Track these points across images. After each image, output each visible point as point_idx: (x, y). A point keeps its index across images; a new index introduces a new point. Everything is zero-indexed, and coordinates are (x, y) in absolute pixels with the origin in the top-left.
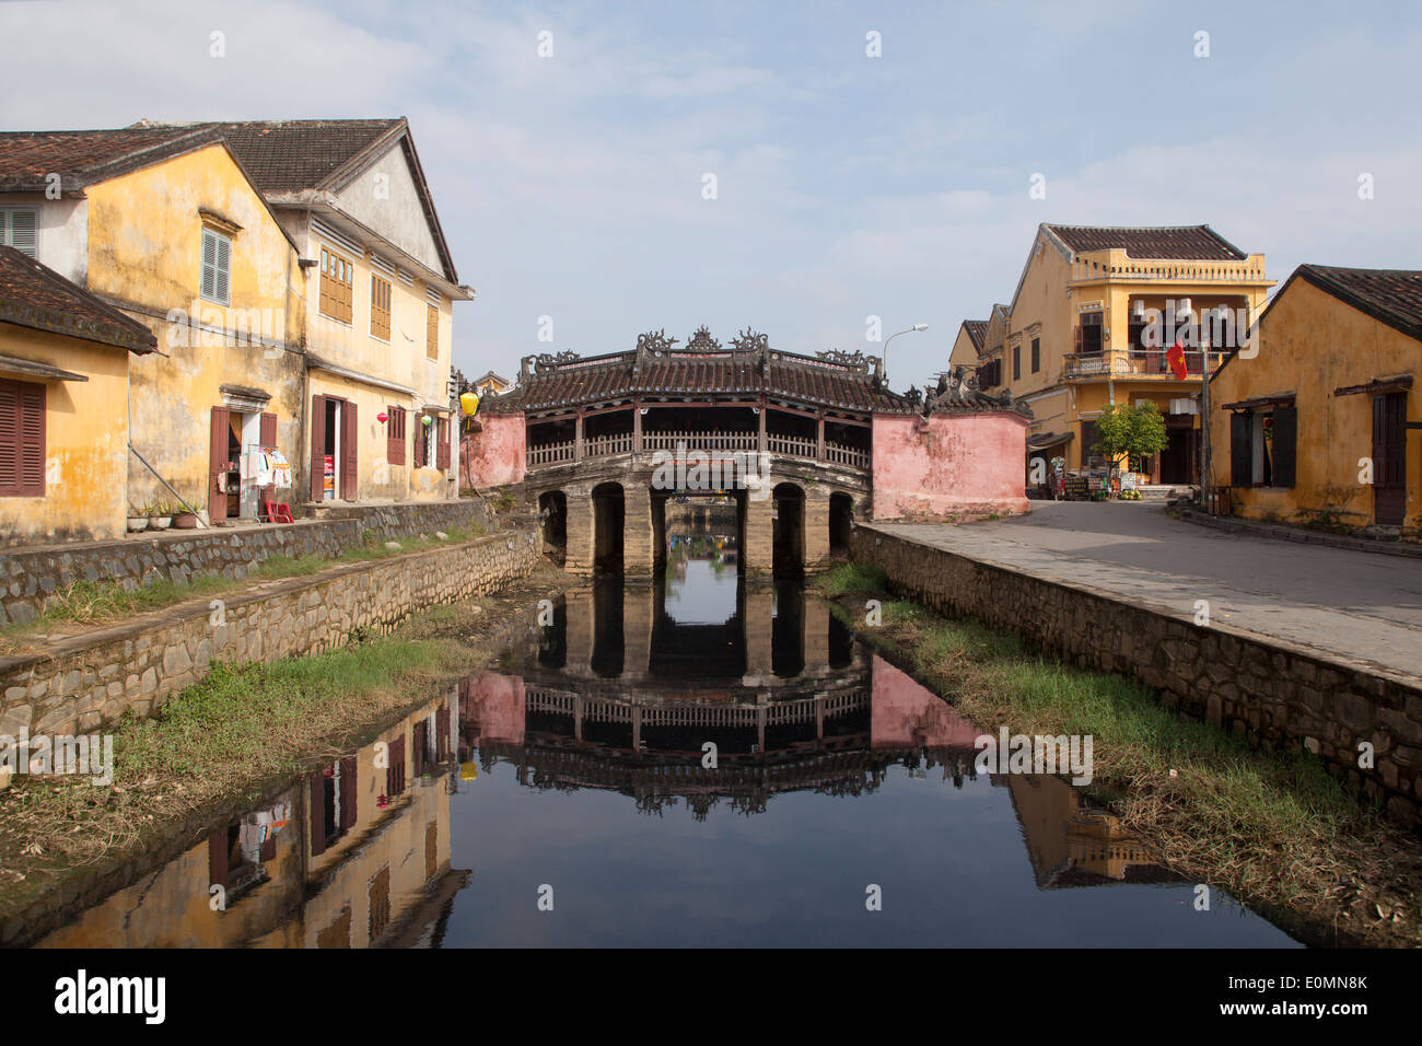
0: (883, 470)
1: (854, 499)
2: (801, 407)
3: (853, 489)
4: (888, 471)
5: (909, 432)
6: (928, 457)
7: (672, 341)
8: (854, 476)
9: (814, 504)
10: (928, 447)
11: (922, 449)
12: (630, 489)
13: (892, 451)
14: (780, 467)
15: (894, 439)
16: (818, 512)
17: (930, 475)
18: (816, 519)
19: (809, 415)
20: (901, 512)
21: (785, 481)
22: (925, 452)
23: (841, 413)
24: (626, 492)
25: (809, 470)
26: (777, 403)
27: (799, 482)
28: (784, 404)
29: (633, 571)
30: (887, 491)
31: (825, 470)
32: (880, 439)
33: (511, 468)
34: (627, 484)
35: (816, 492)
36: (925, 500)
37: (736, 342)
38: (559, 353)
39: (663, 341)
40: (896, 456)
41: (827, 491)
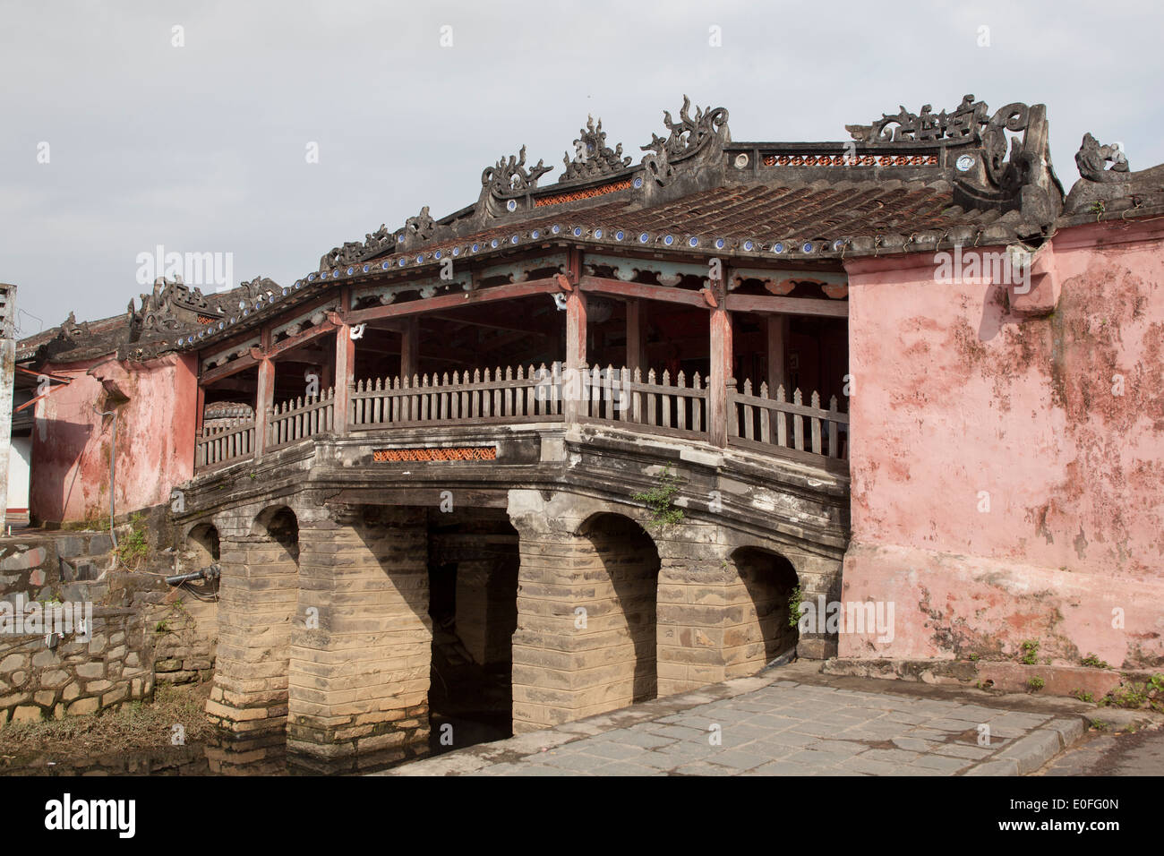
0: (882, 472)
1: (803, 574)
2: (668, 274)
3: (794, 539)
4: (902, 474)
5: (975, 318)
6: (1059, 414)
7: (540, 171)
8: (802, 491)
9: (678, 585)
10: (1057, 372)
11: (1035, 383)
12: (308, 524)
13: (916, 396)
14: (598, 466)
15: (922, 348)
16: (693, 614)
17: (1072, 487)
18: (686, 639)
19: (685, 297)
20: (941, 639)
21: (605, 507)
22: (1047, 393)
23: (778, 281)
24: (302, 531)
25: (673, 472)
26: (607, 272)
27: (638, 513)
28: (626, 273)
29: (300, 732)
30: (897, 551)
31: (710, 471)
32: (871, 352)
33: (157, 473)
34: (304, 514)
35: (684, 544)
36: (1039, 596)
37: (657, 142)
38: (368, 237)
39: (523, 174)
40: (932, 416)
41: (717, 542)
